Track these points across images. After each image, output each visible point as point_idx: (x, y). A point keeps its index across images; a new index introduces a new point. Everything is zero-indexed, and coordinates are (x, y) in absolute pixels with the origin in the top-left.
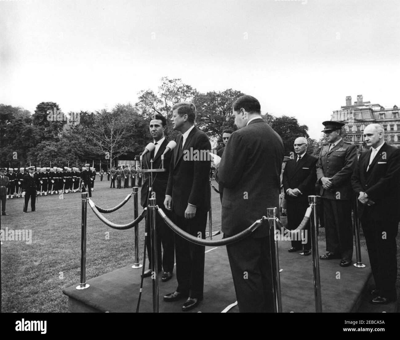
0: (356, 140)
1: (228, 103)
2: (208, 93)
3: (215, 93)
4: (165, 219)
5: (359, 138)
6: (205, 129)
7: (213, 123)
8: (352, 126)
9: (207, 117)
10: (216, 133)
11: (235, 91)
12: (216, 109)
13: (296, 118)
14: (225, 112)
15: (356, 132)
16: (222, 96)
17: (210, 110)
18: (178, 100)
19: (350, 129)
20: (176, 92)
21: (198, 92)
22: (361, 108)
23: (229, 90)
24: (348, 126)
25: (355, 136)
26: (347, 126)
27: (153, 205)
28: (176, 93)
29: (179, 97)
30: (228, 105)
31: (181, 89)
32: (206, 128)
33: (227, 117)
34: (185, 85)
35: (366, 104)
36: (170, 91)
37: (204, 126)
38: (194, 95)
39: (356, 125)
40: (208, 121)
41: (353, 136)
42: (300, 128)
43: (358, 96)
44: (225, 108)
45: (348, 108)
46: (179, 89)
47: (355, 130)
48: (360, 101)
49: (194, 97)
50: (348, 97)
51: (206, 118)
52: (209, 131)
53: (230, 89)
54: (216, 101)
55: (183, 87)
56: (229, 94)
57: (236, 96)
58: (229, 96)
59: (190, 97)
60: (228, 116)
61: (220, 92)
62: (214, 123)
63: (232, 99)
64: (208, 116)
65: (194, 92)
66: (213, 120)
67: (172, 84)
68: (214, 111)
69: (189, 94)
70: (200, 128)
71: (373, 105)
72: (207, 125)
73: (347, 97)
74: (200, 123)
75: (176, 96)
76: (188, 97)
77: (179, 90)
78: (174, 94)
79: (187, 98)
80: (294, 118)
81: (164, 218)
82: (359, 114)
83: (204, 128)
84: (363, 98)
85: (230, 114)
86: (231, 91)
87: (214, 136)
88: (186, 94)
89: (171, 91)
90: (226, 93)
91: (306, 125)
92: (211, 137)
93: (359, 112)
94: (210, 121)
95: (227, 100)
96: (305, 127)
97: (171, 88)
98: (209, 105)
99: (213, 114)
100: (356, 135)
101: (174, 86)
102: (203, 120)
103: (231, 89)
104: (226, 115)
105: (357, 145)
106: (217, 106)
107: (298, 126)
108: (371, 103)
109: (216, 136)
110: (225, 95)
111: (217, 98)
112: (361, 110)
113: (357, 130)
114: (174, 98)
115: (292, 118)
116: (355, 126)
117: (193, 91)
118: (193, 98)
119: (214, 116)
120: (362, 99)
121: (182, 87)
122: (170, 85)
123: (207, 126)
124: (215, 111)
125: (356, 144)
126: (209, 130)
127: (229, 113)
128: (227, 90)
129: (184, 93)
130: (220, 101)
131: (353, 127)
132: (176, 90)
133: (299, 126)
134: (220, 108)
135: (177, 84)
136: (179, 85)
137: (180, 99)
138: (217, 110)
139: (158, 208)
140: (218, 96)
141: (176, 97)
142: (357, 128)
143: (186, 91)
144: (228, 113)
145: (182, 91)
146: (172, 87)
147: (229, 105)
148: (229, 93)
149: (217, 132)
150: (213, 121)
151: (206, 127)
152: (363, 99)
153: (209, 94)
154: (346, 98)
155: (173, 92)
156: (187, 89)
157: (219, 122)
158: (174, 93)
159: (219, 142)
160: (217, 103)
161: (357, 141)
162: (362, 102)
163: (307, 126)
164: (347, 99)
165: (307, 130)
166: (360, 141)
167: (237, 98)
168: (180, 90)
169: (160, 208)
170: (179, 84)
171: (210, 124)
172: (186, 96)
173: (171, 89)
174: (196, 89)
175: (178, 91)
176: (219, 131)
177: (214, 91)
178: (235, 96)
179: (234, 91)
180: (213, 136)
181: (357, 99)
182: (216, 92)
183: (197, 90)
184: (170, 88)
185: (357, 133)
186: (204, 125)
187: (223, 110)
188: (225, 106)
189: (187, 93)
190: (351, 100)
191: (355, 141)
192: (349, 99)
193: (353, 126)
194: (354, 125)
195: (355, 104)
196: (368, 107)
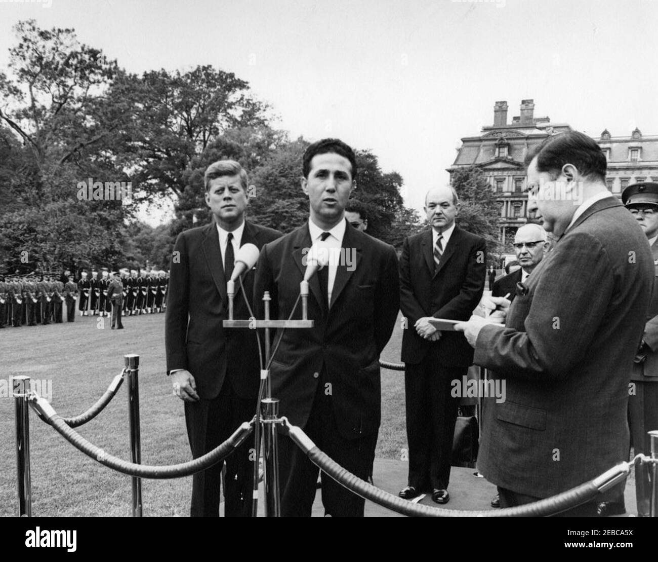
0: (511, 212)
1: (200, 106)
2: (146, 75)
3: (165, 75)
4: (313, 454)
5: (517, 208)
6: (139, 173)
7: (160, 158)
8: (505, 179)
9: (145, 142)
10: (167, 186)
11: (221, 72)
12: (169, 120)
13: (373, 153)
14: (193, 128)
15: (512, 193)
16: (184, 85)
17: (152, 121)
18: (67, 89)
19: (499, 186)
20: (60, 67)
21: (121, 69)
22: (527, 132)
23: (205, 68)
24: (495, 179)
25: (509, 203)
26: (492, 179)
27: (271, 418)
28: (62, 70)
29: (70, 82)
30: (200, 110)
31: (76, 60)
32: (142, 172)
33: (197, 143)
34: (86, 49)
35: (539, 125)
36: (43, 63)
37: (137, 167)
38: (110, 77)
39: (513, 176)
40: (148, 151)
41: (505, 203)
42: (382, 178)
43: (523, 102)
44: (193, 118)
45: (497, 131)
46: (69, 58)
47: (510, 190)
48: (526, 115)
49: (111, 85)
50: (499, 105)
51: (140, 144)
52: (150, 179)
53: (206, 66)
54: (167, 97)
55: (81, 54)
56: (203, 80)
57: (221, 86)
58: (204, 85)
59: (99, 82)
60: (201, 141)
61: (179, 74)
62: (163, 158)
63: (212, 95)
64: (147, 139)
65: (110, 69)
66: (159, 151)
67: (50, 44)
68: (163, 127)
69: (95, 74)
70: (125, 170)
71: (555, 127)
72: (145, 163)
73: (497, 103)
74: (126, 158)
75: (63, 78)
76: (94, 83)
77: (71, 61)
78: (57, 72)
79: (92, 87)
80: (370, 152)
81: (309, 452)
82: (522, 148)
83: (136, 171)
84: (535, 108)
85: (204, 136)
86: (209, 71)
87: (164, 195)
88: (87, 75)
89: (47, 62)
90: (195, 76)
91: (397, 172)
92: (154, 197)
93: (523, 144)
94: (152, 153)
95: (198, 95)
96: (396, 178)
97: (47, 54)
98: (149, 108)
99: (159, 132)
100: (512, 202)
101: (53, 49)
102: (133, 149)
103: (210, 66)
104: (194, 138)
105: (512, 225)
106: (172, 113)
107: (379, 173)
108: (551, 121)
109: (168, 195)
110: (193, 81)
111: (170, 89)
112: (528, 138)
113: (514, 190)
114: (54, 84)
115: (364, 154)
116: (511, 178)
117: (108, 67)
118: (108, 86)
119: (163, 138)
120: (533, 109)
121: (77, 53)
122: (44, 47)
123: (144, 166)
124: (166, 125)
125: (509, 223)
126: (149, 177)
127: (202, 133)
128: (198, 69)
129: (82, 70)
130: (178, 98)
131: (506, 182)
132: (62, 62)
133: (382, 175)
134: (179, 119)
135: (61, 44)
136: (67, 47)
137: (71, 88)
138: (171, 122)
139: (288, 424)
140: (176, 83)
141: (62, 82)
142: (516, 183)
143: (89, 67)
144: (200, 132)
145: (78, 65)
146: (50, 53)
147: (203, 109)
148: (203, 77)
149: (171, 183)
150: (159, 153)
151: (141, 169)
152: (534, 111)
153: (151, 78)
154: (494, 104)
155: (53, 66)
156: (92, 59)
157: (177, 157)
158: (56, 69)
159: (180, 212)
160: (170, 103)
161: (512, 216)
162: (530, 118)
163: (401, 175)
164: (497, 107)
165: (400, 186)
166: (520, 217)
167: (225, 91)
168: (74, 62)
169: (293, 424)
170: (69, 45)
171: (151, 160)
172: (88, 79)
173: (48, 57)
174: (116, 62)
175: (67, 64)
176: (175, 180)
177: (163, 69)
178: (218, 87)
179: (218, 72)
180: (161, 192)
181: (521, 110)
182: (167, 71)
183: (119, 65)
184: (43, 56)
185: (514, 197)
186: (135, 163)
187: (187, 123)
188: (193, 112)
189: (92, 72)
190: (506, 111)
191: (509, 216)
192: (501, 108)
193: (507, 178)
194: (509, 176)
195: (515, 122)
196: (543, 132)
